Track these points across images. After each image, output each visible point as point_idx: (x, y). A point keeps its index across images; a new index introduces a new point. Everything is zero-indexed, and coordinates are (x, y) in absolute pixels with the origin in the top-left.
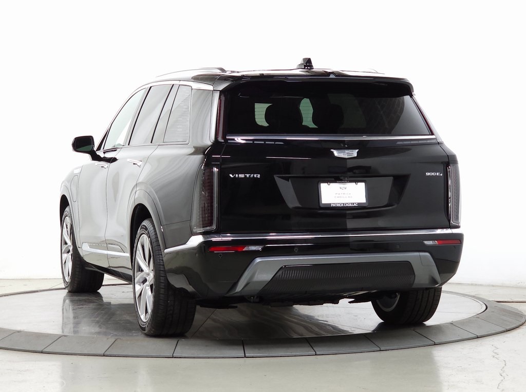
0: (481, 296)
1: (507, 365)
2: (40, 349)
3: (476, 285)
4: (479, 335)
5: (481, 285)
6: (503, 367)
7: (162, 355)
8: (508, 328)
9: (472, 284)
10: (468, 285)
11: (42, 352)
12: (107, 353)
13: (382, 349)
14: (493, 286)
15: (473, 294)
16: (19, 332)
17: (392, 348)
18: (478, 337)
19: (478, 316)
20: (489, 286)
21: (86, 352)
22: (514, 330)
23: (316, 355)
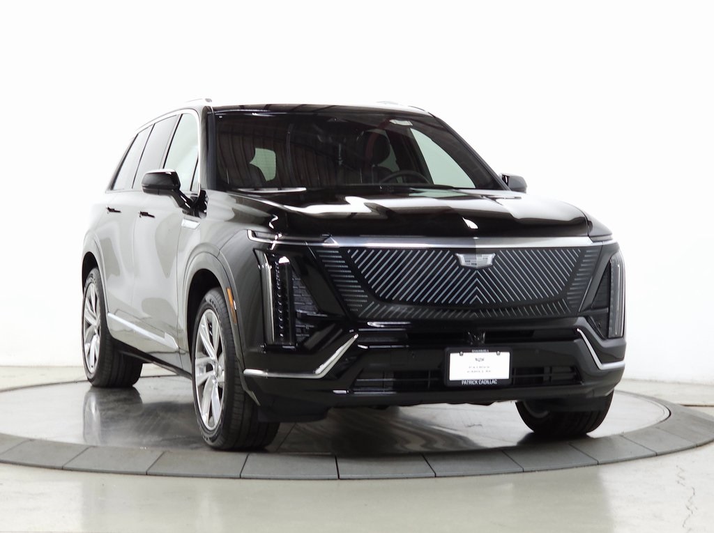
0: (663, 398)
1: (696, 494)
2: (59, 464)
3: (656, 381)
4: (658, 451)
5: (663, 382)
6: (691, 498)
7: (226, 474)
8: (699, 442)
9: (651, 381)
10: (646, 381)
11: (62, 469)
12: (151, 471)
13: (525, 469)
14: (679, 383)
15: (651, 394)
16: (31, 440)
17: (539, 468)
18: (657, 455)
19: (658, 426)
20: (674, 383)
21: (122, 469)
22: (708, 445)
23: (436, 477)
